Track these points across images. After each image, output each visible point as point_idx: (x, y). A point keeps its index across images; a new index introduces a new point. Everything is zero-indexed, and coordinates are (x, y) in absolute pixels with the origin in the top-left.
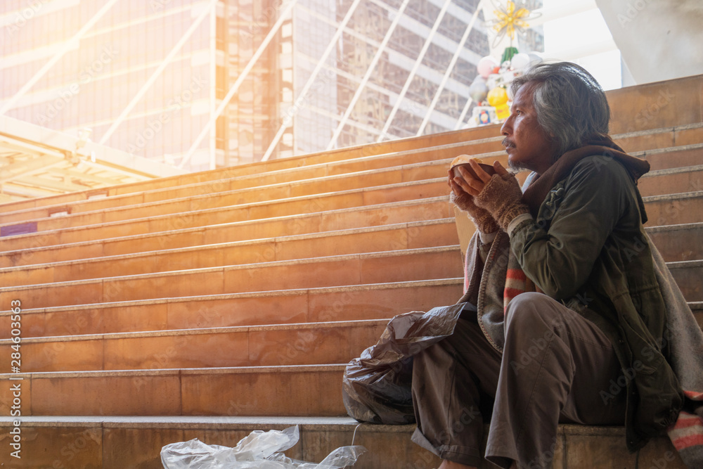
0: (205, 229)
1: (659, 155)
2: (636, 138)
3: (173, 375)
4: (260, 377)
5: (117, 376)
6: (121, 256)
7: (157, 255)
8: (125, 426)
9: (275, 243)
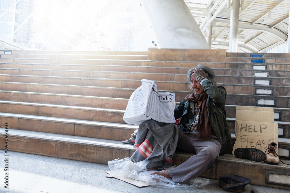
0: (54, 71)
1: (182, 69)
2: (172, 63)
3: (72, 124)
4: (103, 128)
5: (51, 122)
6: (29, 76)
7: (41, 77)
8: (65, 142)
9: (81, 79)
